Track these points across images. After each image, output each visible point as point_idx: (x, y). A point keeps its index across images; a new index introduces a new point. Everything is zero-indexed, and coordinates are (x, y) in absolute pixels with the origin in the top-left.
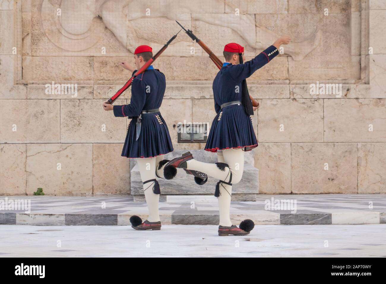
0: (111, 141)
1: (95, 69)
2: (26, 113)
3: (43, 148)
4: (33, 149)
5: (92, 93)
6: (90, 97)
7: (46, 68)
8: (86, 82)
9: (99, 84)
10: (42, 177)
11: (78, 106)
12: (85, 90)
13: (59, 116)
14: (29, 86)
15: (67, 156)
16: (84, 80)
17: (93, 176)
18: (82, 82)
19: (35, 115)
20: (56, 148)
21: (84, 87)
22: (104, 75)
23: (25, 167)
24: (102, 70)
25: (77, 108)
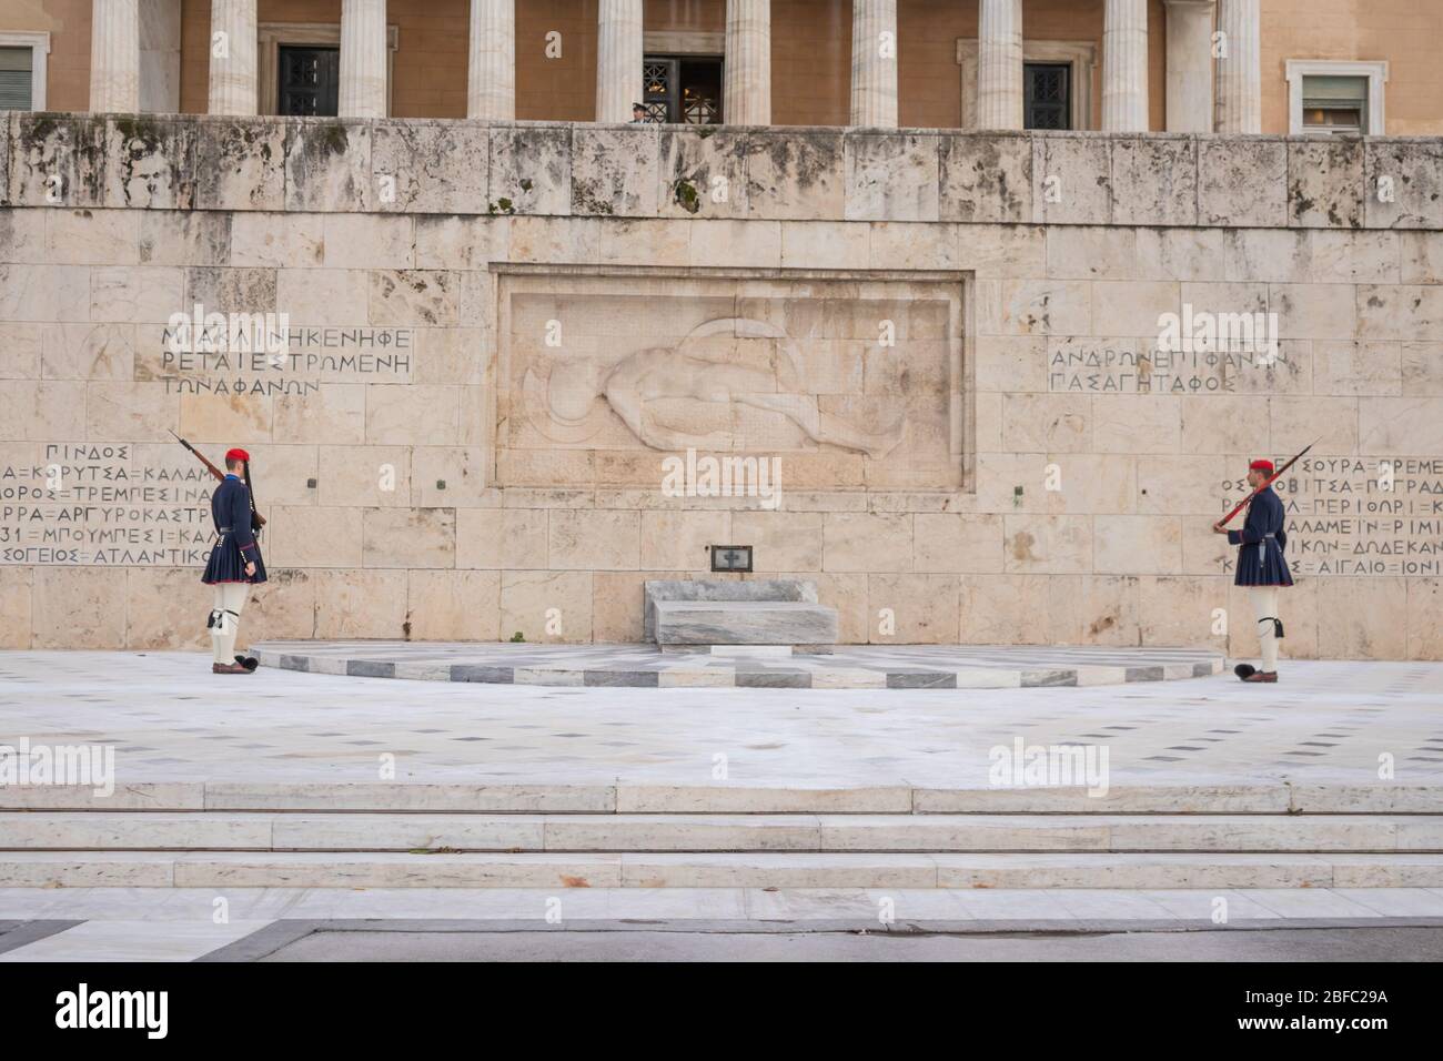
0: (618, 568)
1: (597, 467)
2: (501, 527)
3: (523, 576)
4: (511, 578)
5: (593, 501)
6: (590, 505)
7: (529, 465)
8: (584, 485)
9: (603, 488)
10: (522, 617)
11: (574, 518)
12: (583, 496)
13: (546, 532)
14: (506, 490)
15: (557, 589)
16: (581, 482)
17: (593, 616)
18: (578, 485)
19: (514, 531)
20: (539, 576)
21: (581, 493)
22: (609, 477)
23: (499, 603)
24: (607, 469)
25: (572, 521)
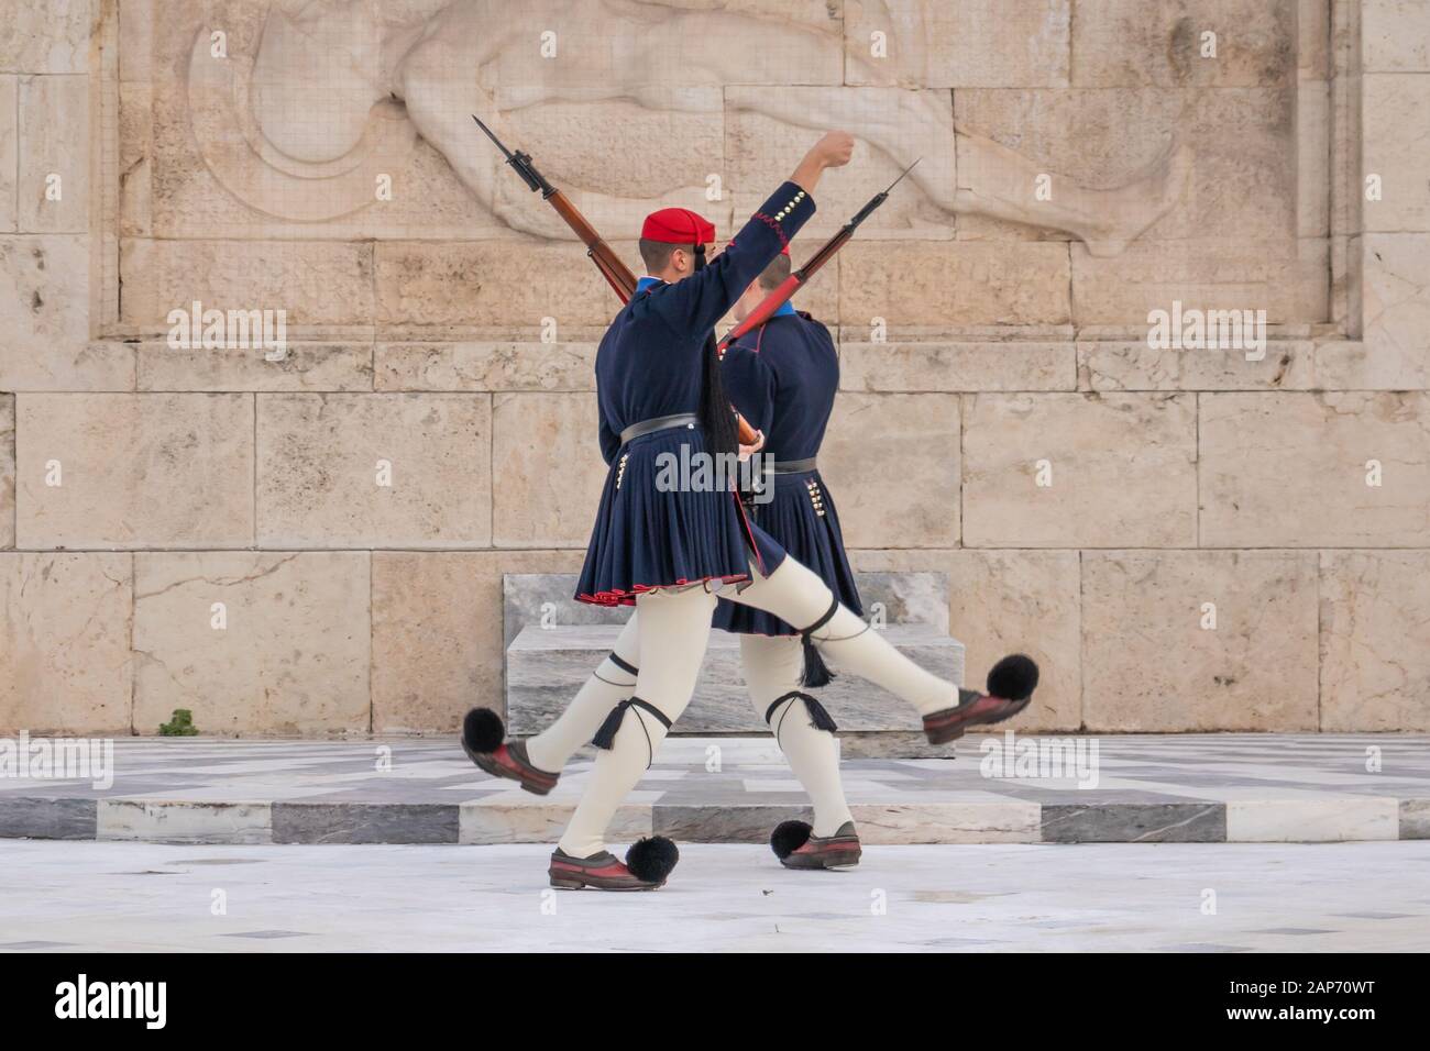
0: (437, 542)
1: (381, 285)
2: (133, 441)
3: (191, 566)
4: (161, 570)
5: (368, 370)
6: (363, 383)
7: (205, 280)
8: (346, 330)
9: (394, 338)
10: (189, 670)
11: (320, 417)
12: (344, 358)
13: (249, 451)
14: (143, 345)
15: (279, 596)
16: (341, 323)
17: (373, 667)
18: (332, 330)
19: (165, 451)
20: (236, 565)
21: (339, 350)
22: (412, 307)
23: (131, 635)
24: (406, 289)
25: (315, 424)
